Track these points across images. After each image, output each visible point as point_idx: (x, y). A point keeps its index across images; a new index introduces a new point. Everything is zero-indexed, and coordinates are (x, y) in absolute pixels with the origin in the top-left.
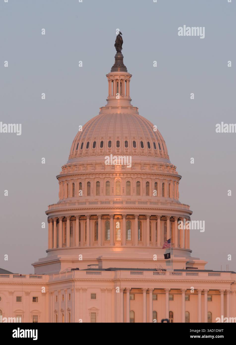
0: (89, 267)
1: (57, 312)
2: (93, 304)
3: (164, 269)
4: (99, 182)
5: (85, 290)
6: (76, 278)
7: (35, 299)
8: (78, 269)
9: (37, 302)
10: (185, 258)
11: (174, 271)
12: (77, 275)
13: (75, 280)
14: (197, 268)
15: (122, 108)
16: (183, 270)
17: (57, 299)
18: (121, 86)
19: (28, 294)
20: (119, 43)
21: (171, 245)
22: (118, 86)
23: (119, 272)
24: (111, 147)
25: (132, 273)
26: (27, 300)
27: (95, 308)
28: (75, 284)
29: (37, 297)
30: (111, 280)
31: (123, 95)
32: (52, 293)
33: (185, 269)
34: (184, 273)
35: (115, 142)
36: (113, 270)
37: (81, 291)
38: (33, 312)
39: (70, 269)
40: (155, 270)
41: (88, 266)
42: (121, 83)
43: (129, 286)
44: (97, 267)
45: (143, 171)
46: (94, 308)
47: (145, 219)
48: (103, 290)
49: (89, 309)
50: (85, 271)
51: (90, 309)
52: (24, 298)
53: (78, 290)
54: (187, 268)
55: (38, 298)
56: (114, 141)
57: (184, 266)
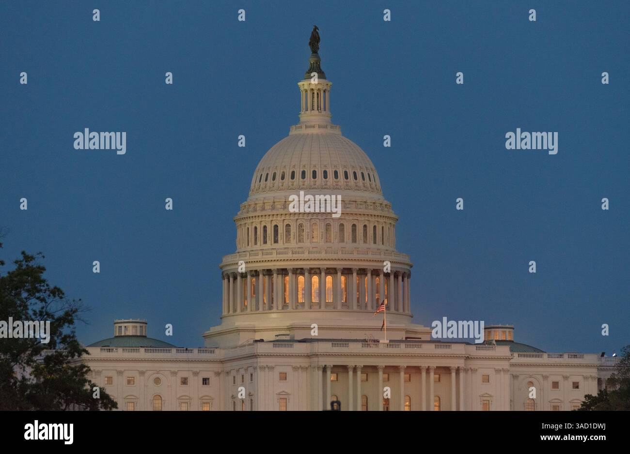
0: (278, 338)
1: (234, 398)
2: (283, 386)
3: (376, 339)
4: (290, 226)
5: (271, 368)
6: (260, 353)
7: (206, 380)
8: (262, 341)
9: (209, 384)
10: (403, 325)
11: (390, 342)
12: (261, 348)
13: (259, 355)
14: (421, 338)
15: (320, 127)
16: (401, 341)
17: (234, 381)
18: (318, 97)
19: (196, 374)
20: (315, 41)
21: (385, 308)
22: (313, 97)
23: (316, 344)
24: (305, 179)
25: (333, 345)
26: (195, 382)
27: (285, 392)
28: (259, 361)
29: (208, 379)
30: (305, 355)
31: (320, 110)
32: (227, 373)
33: (404, 339)
34: (403, 345)
35: (310, 173)
36: (308, 342)
37: (267, 369)
38: (204, 398)
39: (252, 340)
40: (365, 341)
41: (276, 336)
42: (318, 94)
43: (331, 362)
44: (288, 338)
45: (348, 209)
46: (283, 392)
47: (351, 274)
48: (295, 369)
49: (277, 394)
50: (272, 344)
51: (279, 394)
52: (192, 380)
53: (263, 368)
54: (406, 338)
55: (210, 380)
56: (309, 171)
57: (402, 336)
